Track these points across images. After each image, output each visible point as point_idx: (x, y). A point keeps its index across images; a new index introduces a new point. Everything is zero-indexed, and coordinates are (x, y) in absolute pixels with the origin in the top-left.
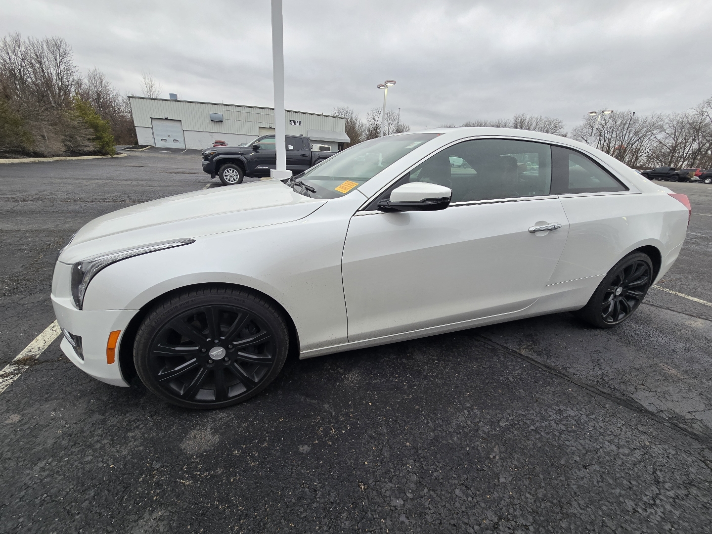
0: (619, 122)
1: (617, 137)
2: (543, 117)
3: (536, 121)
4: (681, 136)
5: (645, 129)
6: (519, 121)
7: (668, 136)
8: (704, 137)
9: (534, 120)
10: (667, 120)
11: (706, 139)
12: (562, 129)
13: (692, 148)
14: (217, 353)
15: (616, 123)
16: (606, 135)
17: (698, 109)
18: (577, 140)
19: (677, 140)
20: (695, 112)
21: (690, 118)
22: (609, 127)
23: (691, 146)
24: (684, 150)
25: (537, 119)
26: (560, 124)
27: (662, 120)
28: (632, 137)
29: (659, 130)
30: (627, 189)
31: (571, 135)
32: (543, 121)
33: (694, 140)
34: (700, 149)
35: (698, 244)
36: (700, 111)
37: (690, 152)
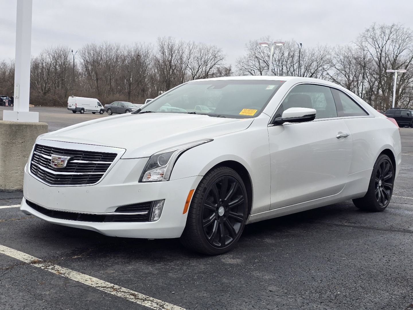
0: (286, 54)
1: (288, 72)
2: (196, 44)
3: (188, 47)
4: (351, 72)
5: (315, 64)
6: (166, 47)
7: (339, 72)
8: (371, 74)
9: (185, 46)
10: (333, 54)
11: (374, 77)
12: (223, 60)
13: (364, 86)
14: (221, 211)
15: (283, 54)
16: (276, 70)
17: (358, 43)
18: (244, 75)
19: (349, 77)
20: (356, 47)
21: (353, 52)
22: (277, 59)
23: (363, 84)
24: (358, 89)
25: (189, 45)
26: (219, 54)
27: (329, 54)
28: (304, 72)
29: (329, 65)
30: (368, 114)
31: (236, 69)
32: (198, 49)
33: (363, 78)
34: (371, 88)
35: (406, 174)
36: (359, 45)
37: (364, 92)
